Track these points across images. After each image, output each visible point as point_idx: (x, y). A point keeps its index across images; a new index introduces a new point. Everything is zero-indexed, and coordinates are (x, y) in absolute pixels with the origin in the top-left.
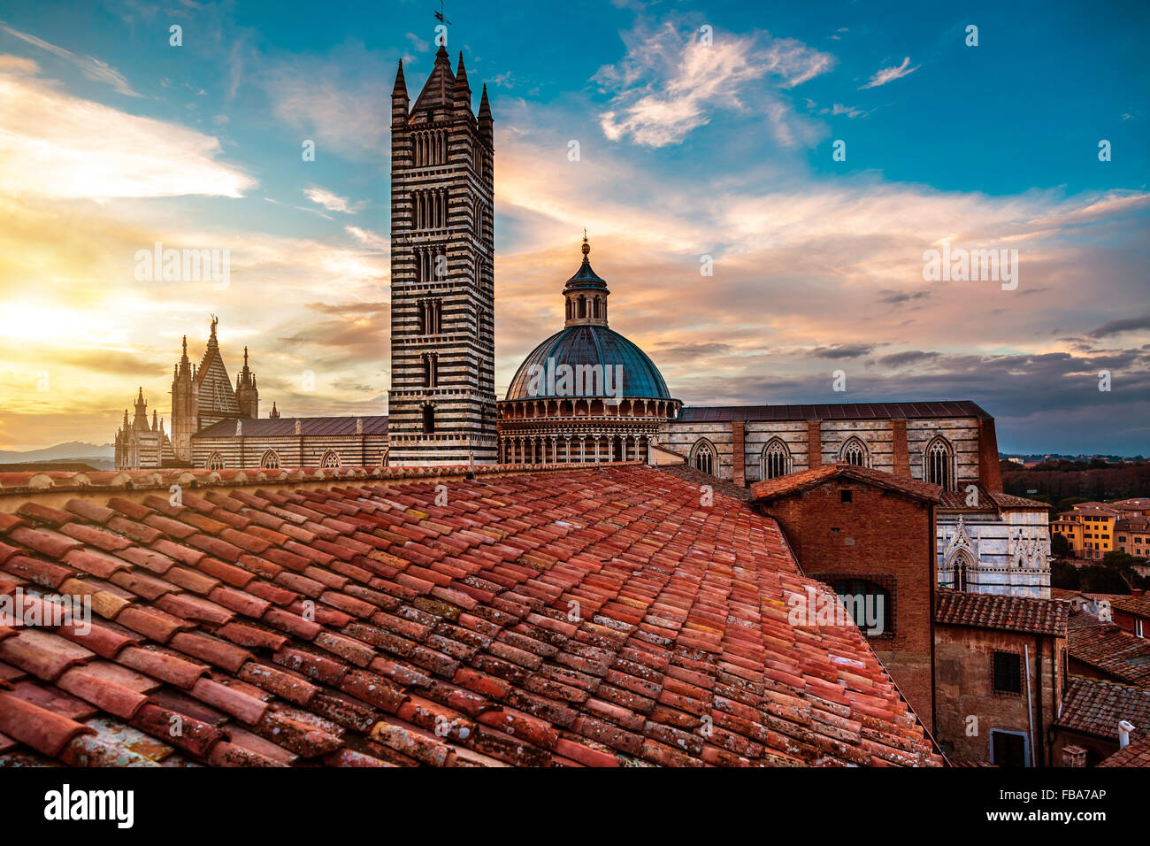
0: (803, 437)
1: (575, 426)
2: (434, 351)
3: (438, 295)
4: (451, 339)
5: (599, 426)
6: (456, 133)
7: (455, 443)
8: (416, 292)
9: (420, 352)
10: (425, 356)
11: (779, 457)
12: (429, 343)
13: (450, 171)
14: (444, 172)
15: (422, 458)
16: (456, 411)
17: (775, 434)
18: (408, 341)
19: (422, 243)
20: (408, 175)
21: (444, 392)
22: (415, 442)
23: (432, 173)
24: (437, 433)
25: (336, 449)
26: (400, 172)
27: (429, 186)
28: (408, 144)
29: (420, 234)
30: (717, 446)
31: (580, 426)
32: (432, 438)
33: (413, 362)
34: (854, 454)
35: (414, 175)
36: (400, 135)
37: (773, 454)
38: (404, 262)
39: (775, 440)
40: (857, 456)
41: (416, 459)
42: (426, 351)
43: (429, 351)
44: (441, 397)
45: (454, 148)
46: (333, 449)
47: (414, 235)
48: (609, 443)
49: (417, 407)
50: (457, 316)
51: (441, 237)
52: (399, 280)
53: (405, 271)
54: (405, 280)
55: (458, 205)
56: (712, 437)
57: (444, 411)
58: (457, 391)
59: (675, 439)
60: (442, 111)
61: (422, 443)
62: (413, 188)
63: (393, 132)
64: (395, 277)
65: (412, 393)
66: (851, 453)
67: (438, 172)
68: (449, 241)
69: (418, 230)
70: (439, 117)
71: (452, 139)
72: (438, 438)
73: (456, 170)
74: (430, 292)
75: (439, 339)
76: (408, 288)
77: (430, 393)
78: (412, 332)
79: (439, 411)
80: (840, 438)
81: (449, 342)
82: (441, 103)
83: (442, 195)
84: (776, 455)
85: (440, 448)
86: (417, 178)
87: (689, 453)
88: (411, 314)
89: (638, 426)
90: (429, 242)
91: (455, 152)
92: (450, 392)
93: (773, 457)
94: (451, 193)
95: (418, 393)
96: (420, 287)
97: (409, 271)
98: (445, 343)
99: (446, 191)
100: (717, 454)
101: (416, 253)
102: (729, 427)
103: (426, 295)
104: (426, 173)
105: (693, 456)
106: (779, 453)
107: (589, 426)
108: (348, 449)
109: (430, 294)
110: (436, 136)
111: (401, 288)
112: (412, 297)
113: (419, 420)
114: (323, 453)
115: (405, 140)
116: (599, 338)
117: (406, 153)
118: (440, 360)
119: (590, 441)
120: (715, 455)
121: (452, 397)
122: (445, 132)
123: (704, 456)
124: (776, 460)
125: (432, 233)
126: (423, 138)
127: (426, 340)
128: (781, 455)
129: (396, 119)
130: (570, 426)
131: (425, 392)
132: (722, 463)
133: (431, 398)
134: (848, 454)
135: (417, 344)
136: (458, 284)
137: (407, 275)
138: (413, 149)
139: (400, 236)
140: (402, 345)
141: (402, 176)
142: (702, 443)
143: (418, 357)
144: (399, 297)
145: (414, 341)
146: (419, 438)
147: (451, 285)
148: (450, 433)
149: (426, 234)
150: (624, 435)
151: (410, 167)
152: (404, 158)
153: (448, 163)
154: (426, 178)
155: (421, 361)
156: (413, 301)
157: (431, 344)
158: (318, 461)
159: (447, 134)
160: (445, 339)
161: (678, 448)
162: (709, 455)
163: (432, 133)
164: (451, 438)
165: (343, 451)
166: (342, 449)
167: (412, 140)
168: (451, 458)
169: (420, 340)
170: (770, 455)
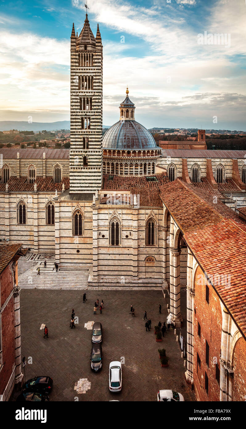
0: (205, 163)
1: (131, 160)
2: (87, 136)
3: (89, 115)
4: (94, 132)
5: (140, 160)
6: (96, 55)
7: (96, 170)
8: (81, 114)
9: (82, 136)
10: (84, 138)
11: (196, 170)
12: (86, 133)
13: (94, 69)
14: (92, 69)
15: (83, 176)
16: (96, 159)
17: (196, 162)
18: (77, 132)
19: (83, 96)
20: (77, 69)
21: (92, 152)
22: (80, 170)
23: (87, 69)
24: (88, 167)
25: (34, 164)
26: (74, 68)
27: (86, 74)
28: (77, 57)
29: (82, 92)
30: (177, 166)
31: (133, 160)
32: (87, 168)
33: (79, 140)
34: (220, 169)
35: (80, 69)
36: (74, 53)
37: (194, 168)
38: (76, 102)
39: (196, 164)
40: (221, 170)
41: (81, 176)
42: (84, 136)
43: (86, 136)
44: (90, 153)
45: (96, 61)
46: (33, 164)
47: (80, 92)
48: (143, 166)
49: (81, 157)
50: (97, 124)
51: (91, 94)
52: (73, 109)
53: (76, 106)
54: (76, 109)
55: (97, 82)
56: (175, 163)
57: (92, 159)
58: (97, 152)
59: (162, 163)
60: (90, 46)
61: (83, 170)
62: (80, 74)
63: (71, 52)
64: (72, 108)
65: (79, 152)
66: (219, 169)
67: (89, 69)
68: (93, 96)
69: (81, 90)
70: (89, 48)
71: (94, 57)
72: (89, 168)
73: (97, 69)
74: (86, 114)
75: (89, 132)
76: (77, 112)
77: (86, 152)
78: (78, 129)
79: (90, 159)
80: (216, 164)
81: (93, 133)
82: (89, 42)
83: (91, 78)
84: (195, 169)
85: (90, 172)
86: (81, 71)
87: (167, 168)
88: (78, 122)
89: (152, 159)
90: (85, 95)
91: (96, 63)
92: (94, 152)
93: (194, 170)
94: (94, 78)
95: (82, 152)
96: (82, 112)
97: (77, 106)
98: (92, 133)
99: (92, 77)
100: (177, 168)
101: (81, 99)
102: (181, 159)
103: (84, 115)
104: (85, 69)
105: (168, 169)
106: (196, 168)
107: (136, 160)
108: (39, 164)
109: (86, 115)
110: (88, 55)
111: (75, 112)
112: (79, 115)
113: (82, 162)
114: (28, 165)
115: (76, 55)
116: (136, 126)
117: (76, 61)
118: (90, 140)
119: (137, 165)
120: (176, 169)
121: (95, 154)
122: (92, 54)
123: (172, 169)
124: (195, 170)
125: (87, 92)
126: (83, 55)
127: (84, 132)
128: (197, 169)
129: (72, 47)
130: (130, 160)
131: (84, 152)
132: (178, 171)
133: (87, 154)
134: (218, 169)
135: (81, 133)
136: (97, 112)
137: (77, 107)
138: (79, 59)
139: (74, 92)
140: (75, 133)
141: (75, 69)
142: (171, 164)
143: (81, 138)
144: (74, 115)
145: (79, 132)
146: (82, 168)
147: (94, 112)
148: (94, 167)
149: (85, 92)
150: (147, 163)
151: (78, 66)
152: (76, 62)
153: (93, 66)
154: (85, 71)
155: (82, 140)
156: (79, 117)
157: (87, 133)
158: (26, 169)
159: (93, 55)
160: (92, 132)
161: (163, 166)
162: (173, 168)
163: (87, 54)
164: (94, 168)
165: (37, 165)
166: (37, 164)
167: (79, 55)
168: (94, 176)
169: (82, 132)
170: (193, 169)
